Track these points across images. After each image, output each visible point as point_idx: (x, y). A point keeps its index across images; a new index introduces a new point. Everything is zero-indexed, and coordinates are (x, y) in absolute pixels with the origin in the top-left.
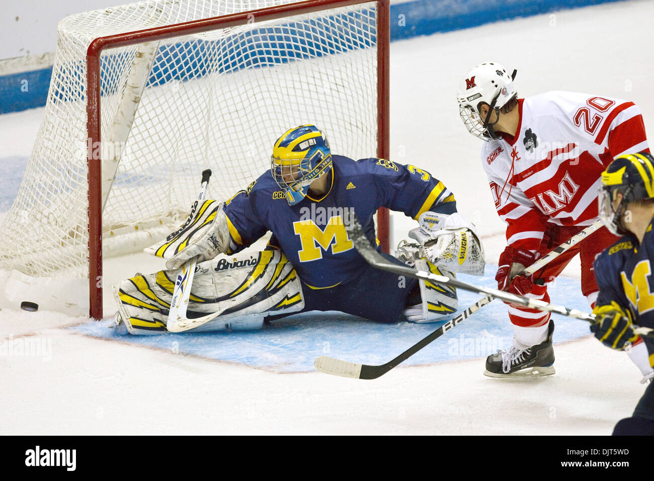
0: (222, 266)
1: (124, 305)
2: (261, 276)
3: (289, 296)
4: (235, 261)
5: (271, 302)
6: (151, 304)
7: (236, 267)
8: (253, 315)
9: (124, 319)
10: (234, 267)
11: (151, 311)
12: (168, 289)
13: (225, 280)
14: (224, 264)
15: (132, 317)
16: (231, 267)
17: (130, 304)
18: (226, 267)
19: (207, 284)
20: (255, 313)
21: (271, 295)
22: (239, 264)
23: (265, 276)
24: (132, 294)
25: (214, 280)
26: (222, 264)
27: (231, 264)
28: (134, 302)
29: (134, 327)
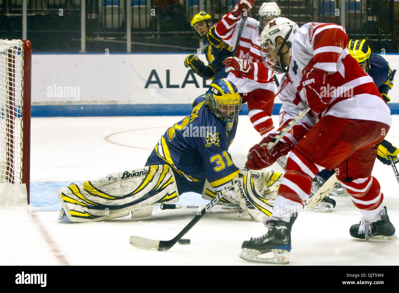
0: (125, 176)
1: (65, 203)
2: (151, 181)
3: (169, 193)
4: (134, 172)
5: (157, 197)
6: (82, 202)
7: (135, 176)
8: (147, 206)
9: (66, 212)
10: (133, 176)
11: (82, 207)
12: (92, 193)
13: (128, 184)
14: (127, 174)
15: (70, 210)
16: (131, 176)
17: (69, 202)
18: (128, 176)
19: (117, 187)
20: (148, 205)
21: (158, 193)
22: (137, 174)
23: (153, 181)
24: (70, 196)
25: (121, 185)
26: (126, 174)
27: (132, 174)
28: (72, 201)
29: (73, 216)
